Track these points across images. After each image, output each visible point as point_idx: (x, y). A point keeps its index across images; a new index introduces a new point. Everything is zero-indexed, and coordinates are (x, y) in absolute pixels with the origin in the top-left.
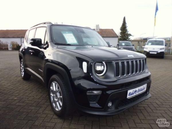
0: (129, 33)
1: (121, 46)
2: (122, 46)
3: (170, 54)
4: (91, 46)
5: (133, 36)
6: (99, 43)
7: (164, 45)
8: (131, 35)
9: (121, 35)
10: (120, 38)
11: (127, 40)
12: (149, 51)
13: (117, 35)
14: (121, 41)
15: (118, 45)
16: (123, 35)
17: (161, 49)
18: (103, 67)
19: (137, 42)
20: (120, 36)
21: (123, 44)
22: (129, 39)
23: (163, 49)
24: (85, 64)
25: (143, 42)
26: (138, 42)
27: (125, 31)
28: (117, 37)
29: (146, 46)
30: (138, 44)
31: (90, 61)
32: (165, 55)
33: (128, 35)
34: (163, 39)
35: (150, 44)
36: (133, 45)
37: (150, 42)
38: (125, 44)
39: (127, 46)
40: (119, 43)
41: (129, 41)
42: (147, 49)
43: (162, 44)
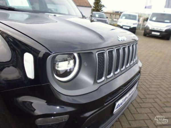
0: (102, 4)
1: (94, 17)
2: (96, 17)
3: (140, 30)
4: (53, 14)
5: (106, 8)
6: (69, 12)
7: (137, 20)
8: (105, 7)
9: (95, 5)
10: (93, 9)
11: (100, 11)
12: (123, 25)
13: (90, 5)
14: (94, 11)
15: (91, 16)
16: (97, 5)
17: (134, 24)
18: (72, 62)
19: (109, 15)
20: (93, 7)
21: (97, 16)
22: (102, 10)
23: (136, 24)
24: (28, 60)
25: (115, 15)
26: (111, 15)
27: (99, 2)
28: (91, 7)
29: (120, 20)
30: (110, 17)
31: (43, 51)
32: (137, 31)
33: (102, 6)
34: (137, 13)
35: (124, 17)
36: (107, 18)
37: (124, 15)
38: (99, 16)
39: (101, 18)
40: (93, 13)
41: (103, 12)
42: (120, 23)
43: (135, 19)
